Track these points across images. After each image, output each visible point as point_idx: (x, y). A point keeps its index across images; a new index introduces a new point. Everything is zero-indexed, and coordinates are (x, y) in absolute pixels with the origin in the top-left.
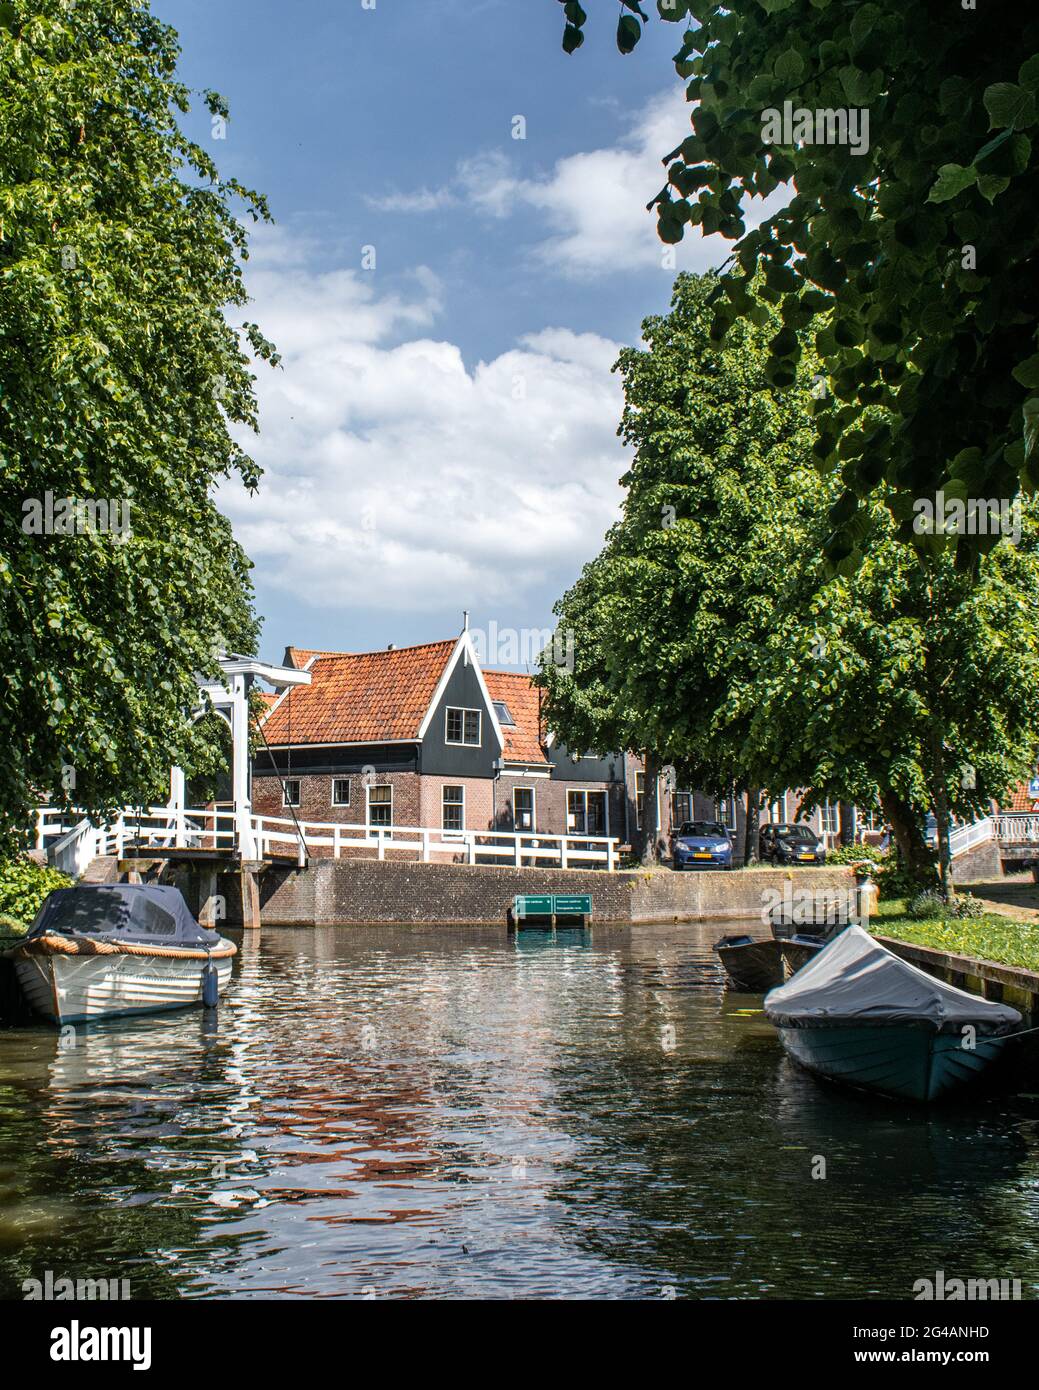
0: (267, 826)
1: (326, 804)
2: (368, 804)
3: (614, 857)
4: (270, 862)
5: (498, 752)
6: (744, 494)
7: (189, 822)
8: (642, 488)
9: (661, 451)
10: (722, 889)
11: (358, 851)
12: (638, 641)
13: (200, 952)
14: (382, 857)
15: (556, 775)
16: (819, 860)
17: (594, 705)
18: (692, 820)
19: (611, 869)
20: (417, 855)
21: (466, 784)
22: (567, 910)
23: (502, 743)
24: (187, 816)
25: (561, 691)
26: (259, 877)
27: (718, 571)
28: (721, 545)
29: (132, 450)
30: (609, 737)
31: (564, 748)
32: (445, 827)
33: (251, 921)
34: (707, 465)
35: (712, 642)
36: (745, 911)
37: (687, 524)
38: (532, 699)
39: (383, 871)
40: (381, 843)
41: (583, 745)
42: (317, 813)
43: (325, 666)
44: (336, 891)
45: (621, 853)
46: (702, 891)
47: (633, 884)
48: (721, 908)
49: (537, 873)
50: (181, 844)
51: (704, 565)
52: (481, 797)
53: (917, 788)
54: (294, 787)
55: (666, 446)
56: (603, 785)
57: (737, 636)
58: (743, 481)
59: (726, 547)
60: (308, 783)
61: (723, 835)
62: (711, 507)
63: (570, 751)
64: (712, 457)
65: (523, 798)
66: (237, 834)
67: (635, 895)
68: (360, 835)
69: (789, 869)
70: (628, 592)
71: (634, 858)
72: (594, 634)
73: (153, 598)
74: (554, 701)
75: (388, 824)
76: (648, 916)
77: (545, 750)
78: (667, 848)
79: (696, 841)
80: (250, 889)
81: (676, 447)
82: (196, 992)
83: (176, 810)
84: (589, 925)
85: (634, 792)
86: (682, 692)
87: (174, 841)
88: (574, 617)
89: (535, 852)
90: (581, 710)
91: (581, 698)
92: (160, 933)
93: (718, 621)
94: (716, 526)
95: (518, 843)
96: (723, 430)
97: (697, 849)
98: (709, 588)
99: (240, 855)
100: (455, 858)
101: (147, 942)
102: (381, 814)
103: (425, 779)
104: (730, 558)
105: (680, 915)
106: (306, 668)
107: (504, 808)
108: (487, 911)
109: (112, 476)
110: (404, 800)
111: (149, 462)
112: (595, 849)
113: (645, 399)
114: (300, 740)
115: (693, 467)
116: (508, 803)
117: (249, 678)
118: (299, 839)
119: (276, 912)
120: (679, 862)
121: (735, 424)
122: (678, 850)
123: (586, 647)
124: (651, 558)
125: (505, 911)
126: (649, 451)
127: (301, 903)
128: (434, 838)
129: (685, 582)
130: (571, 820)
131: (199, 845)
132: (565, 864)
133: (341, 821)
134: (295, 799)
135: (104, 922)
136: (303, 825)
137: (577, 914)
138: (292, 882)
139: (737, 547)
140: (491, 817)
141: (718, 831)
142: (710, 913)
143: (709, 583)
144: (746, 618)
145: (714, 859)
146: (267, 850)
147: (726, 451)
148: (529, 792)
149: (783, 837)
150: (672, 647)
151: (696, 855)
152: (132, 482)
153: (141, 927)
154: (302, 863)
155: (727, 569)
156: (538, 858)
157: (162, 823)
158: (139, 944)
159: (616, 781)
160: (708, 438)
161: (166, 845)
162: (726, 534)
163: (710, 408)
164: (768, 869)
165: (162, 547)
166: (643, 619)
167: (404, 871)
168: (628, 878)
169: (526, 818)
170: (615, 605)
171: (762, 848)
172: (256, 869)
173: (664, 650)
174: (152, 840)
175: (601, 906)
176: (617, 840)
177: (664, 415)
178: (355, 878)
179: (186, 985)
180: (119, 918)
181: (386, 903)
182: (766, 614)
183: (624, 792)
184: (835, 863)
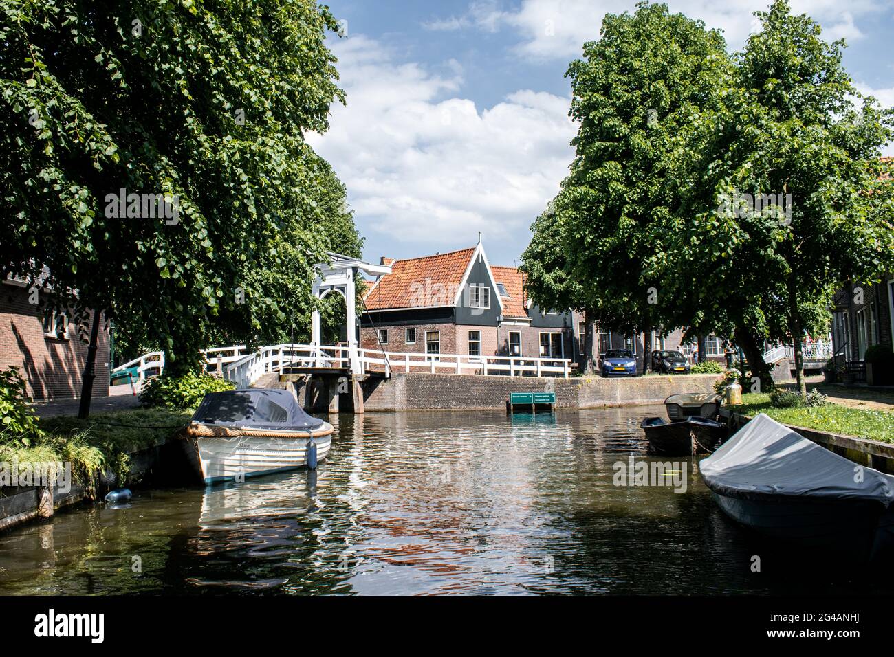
0: (367, 355)
1: (402, 342)
2: (426, 342)
3: (569, 370)
4: (369, 375)
5: (499, 312)
6: (649, 144)
7: (323, 353)
8: (584, 145)
9: (596, 122)
10: (631, 388)
11: (420, 368)
12: (583, 238)
13: (304, 433)
14: (433, 372)
15: (532, 324)
16: (686, 371)
17: (555, 282)
18: (611, 348)
19: (567, 377)
20: (454, 370)
21: (482, 330)
22: (541, 401)
23: (502, 307)
24: (321, 350)
25: (536, 274)
26: (362, 383)
27: (634, 193)
28: (636, 176)
29: (228, 77)
30: (563, 301)
31: (537, 307)
32: (470, 354)
33: (358, 409)
34: (624, 129)
35: (631, 236)
36: (645, 401)
37: (613, 163)
38: (519, 280)
39: (434, 379)
40: (433, 364)
41: (548, 305)
42: (397, 347)
43: (400, 265)
44: (408, 391)
45: (572, 368)
46: (620, 389)
47: (580, 385)
48: (631, 399)
49: (523, 380)
50: (318, 366)
51: (625, 189)
52: (491, 338)
53: (761, 324)
54: (385, 333)
55: (600, 119)
56: (560, 330)
57: (647, 231)
58: (648, 137)
59: (638, 178)
60: (392, 331)
61: (631, 357)
62: (628, 154)
63: (541, 309)
64: (628, 124)
65: (514, 337)
66: (350, 360)
67: (581, 392)
68: (420, 359)
69: (670, 376)
70: (577, 209)
71: (579, 371)
72: (554, 241)
73: (244, 183)
74: (532, 280)
75: (438, 353)
76: (589, 404)
77: (526, 310)
78: (597, 365)
79: (615, 360)
80: (358, 392)
81: (605, 119)
82: (303, 459)
83: (315, 346)
84: (554, 409)
85: (578, 333)
86: (612, 269)
87: (314, 364)
88: (543, 231)
89: (522, 368)
90: (548, 285)
91: (548, 278)
92: (275, 421)
93: (634, 223)
94: (632, 165)
95: (512, 362)
96: (635, 107)
97: (616, 365)
98: (629, 203)
99: (351, 371)
100: (476, 372)
101: (266, 427)
102: (433, 347)
103: (458, 327)
104: (641, 184)
105: (608, 403)
106: (391, 265)
107: (503, 343)
108: (493, 403)
109: (214, 96)
110: (446, 340)
111: (241, 86)
112: (557, 366)
113: (585, 91)
114: (387, 306)
115: (616, 131)
116: (506, 340)
117: (355, 269)
118: (385, 361)
119: (373, 403)
120: (605, 372)
121: (641, 103)
122: (605, 366)
123: (550, 249)
124: (592, 187)
125: (505, 402)
126: (588, 123)
127: (388, 399)
128: (463, 360)
129: (613, 200)
130: (542, 350)
131: (329, 366)
132: (539, 374)
133: (411, 351)
134: (385, 340)
135: (238, 415)
136: (388, 354)
137: (547, 403)
138: (382, 386)
139: (644, 178)
140: (496, 349)
141: (628, 354)
142: (624, 402)
143: (628, 200)
144: (653, 220)
145: (626, 371)
146: (368, 369)
147: (636, 120)
148: (518, 334)
149: (665, 358)
150: (606, 241)
151: (616, 369)
152: (229, 100)
153: (262, 417)
154: (388, 376)
155: (639, 190)
156: (524, 372)
157: (307, 354)
158: (260, 429)
159: (568, 328)
160: (625, 113)
161: (310, 366)
162: (639, 170)
163: (626, 94)
164: (657, 376)
165: (250, 146)
166: (587, 224)
167: (446, 380)
168: (577, 382)
169: (516, 348)
170: (570, 216)
171: (653, 364)
172: (361, 379)
173: (601, 243)
174: (303, 363)
175: (561, 399)
176: (570, 360)
177: (597, 100)
178: (418, 384)
179: (295, 455)
180: (248, 412)
181: (436, 398)
182: (665, 218)
183: (572, 333)
184: (696, 372)
